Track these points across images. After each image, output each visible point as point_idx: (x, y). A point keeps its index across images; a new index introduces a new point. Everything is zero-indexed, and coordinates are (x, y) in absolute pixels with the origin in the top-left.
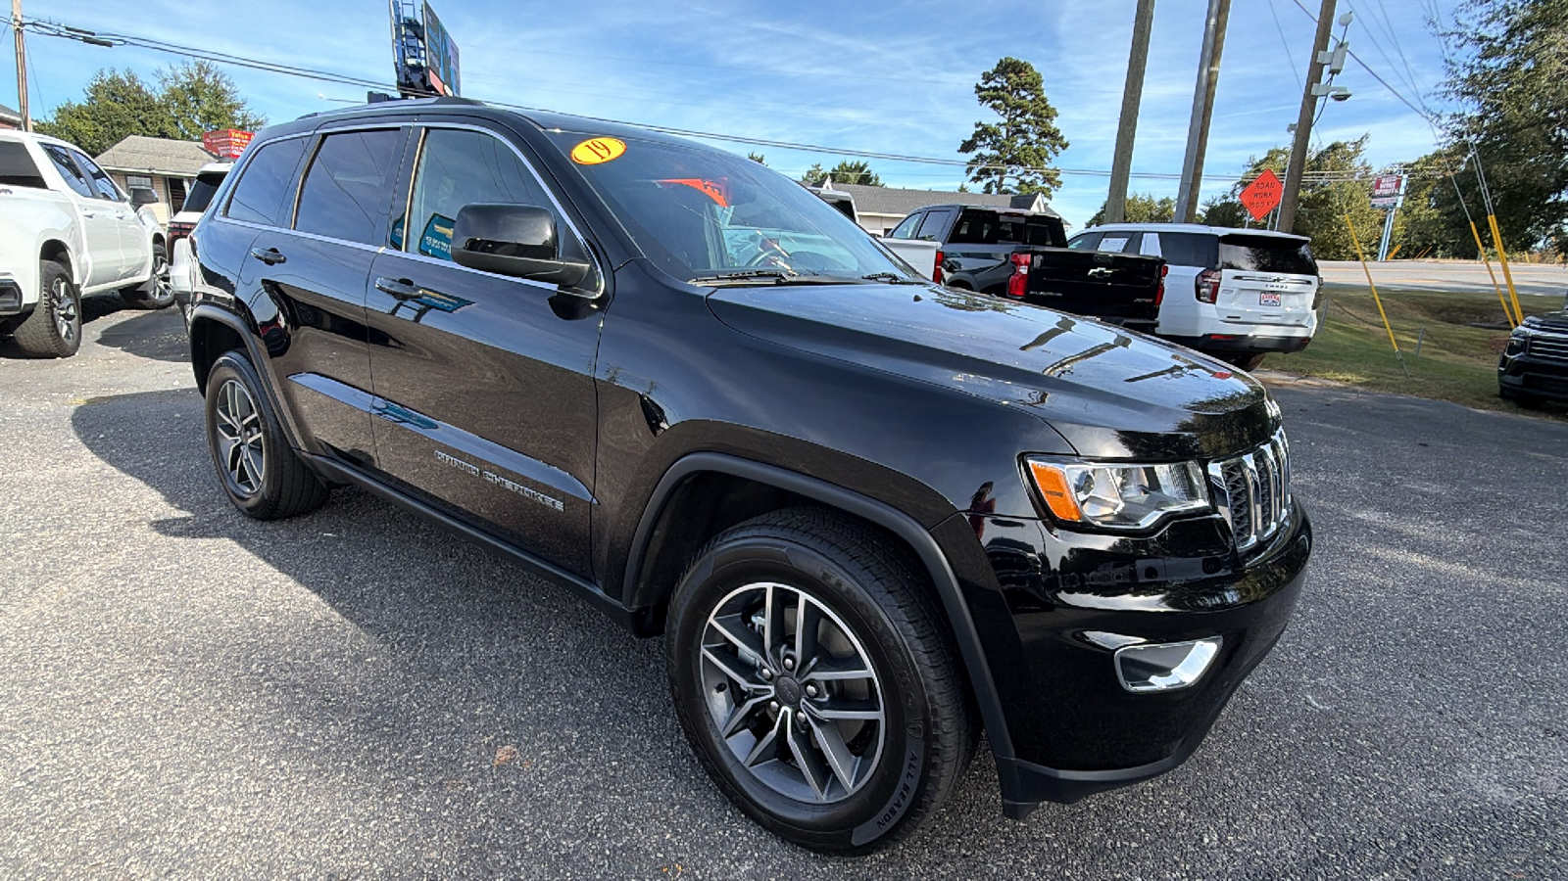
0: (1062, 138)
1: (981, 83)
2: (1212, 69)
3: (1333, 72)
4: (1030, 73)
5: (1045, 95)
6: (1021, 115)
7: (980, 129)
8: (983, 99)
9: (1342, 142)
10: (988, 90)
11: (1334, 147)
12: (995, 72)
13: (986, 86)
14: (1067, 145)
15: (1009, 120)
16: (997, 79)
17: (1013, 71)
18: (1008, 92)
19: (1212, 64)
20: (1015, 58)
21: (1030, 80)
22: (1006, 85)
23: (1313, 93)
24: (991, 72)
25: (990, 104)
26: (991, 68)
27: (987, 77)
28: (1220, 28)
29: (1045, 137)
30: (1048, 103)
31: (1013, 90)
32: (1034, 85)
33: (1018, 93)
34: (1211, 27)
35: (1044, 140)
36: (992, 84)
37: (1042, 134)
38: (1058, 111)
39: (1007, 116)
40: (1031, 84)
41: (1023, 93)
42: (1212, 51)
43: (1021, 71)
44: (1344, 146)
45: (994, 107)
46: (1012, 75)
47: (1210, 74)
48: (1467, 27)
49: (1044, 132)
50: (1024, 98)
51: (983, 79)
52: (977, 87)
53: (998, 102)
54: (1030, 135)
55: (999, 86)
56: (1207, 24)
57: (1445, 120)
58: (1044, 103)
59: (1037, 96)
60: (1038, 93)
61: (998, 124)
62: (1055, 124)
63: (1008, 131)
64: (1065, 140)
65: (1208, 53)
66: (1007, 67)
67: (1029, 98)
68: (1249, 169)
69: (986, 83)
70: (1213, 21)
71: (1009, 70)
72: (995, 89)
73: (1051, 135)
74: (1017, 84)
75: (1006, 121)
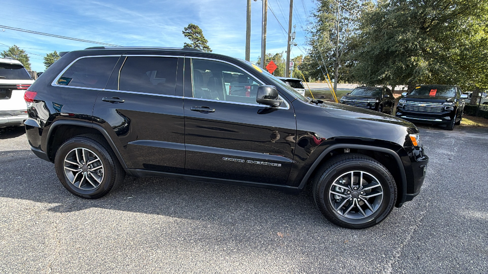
0: (210, 48)
1: (184, 31)
2: (265, 35)
3: (293, 39)
4: (198, 29)
5: (204, 36)
6: (197, 41)
7: (186, 45)
8: (186, 36)
9: (278, 53)
10: (186, 33)
11: (277, 54)
12: (188, 28)
13: (186, 32)
14: (212, 51)
15: (194, 43)
16: (189, 30)
17: (193, 28)
18: (193, 34)
19: (265, 34)
20: (193, 24)
21: (199, 31)
22: (192, 32)
23: (290, 43)
24: (187, 28)
25: (188, 37)
26: (187, 26)
27: (186, 29)
28: (265, 25)
29: (205, 48)
30: (205, 38)
31: (194, 33)
32: (200, 33)
33: (196, 35)
34: (263, 24)
35: (205, 49)
36: (187, 31)
37: (204, 47)
38: (208, 40)
39: (193, 41)
40: (199, 32)
41: (197, 35)
42: (264, 31)
43: (196, 28)
44: (279, 54)
45: (189, 38)
46: (193, 29)
47: (265, 36)
48: (309, 29)
49: (205, 47)
50: (198, 36)
51: (185, 29)
52: (183, 32)
53: (190, 37)
54: (201, 47)
55: (190, 32)
56: (262, 24)
57: (307, 50)
58: (204, 38)
59: (201, 36)
60: (202, 35)
61: (191, 44)
62: (208, 44)
63: (194, 46)
64: (211, 49)
65: (263, 31)
66: (191, 26)
67: (199, 36)
68: (259, 59)
69: (186, 31)
70: (264, 23)
71: (192, 27)
72: (188, 33)
73: (207, 48)
74: (195, 32)
75: (193, 43)
